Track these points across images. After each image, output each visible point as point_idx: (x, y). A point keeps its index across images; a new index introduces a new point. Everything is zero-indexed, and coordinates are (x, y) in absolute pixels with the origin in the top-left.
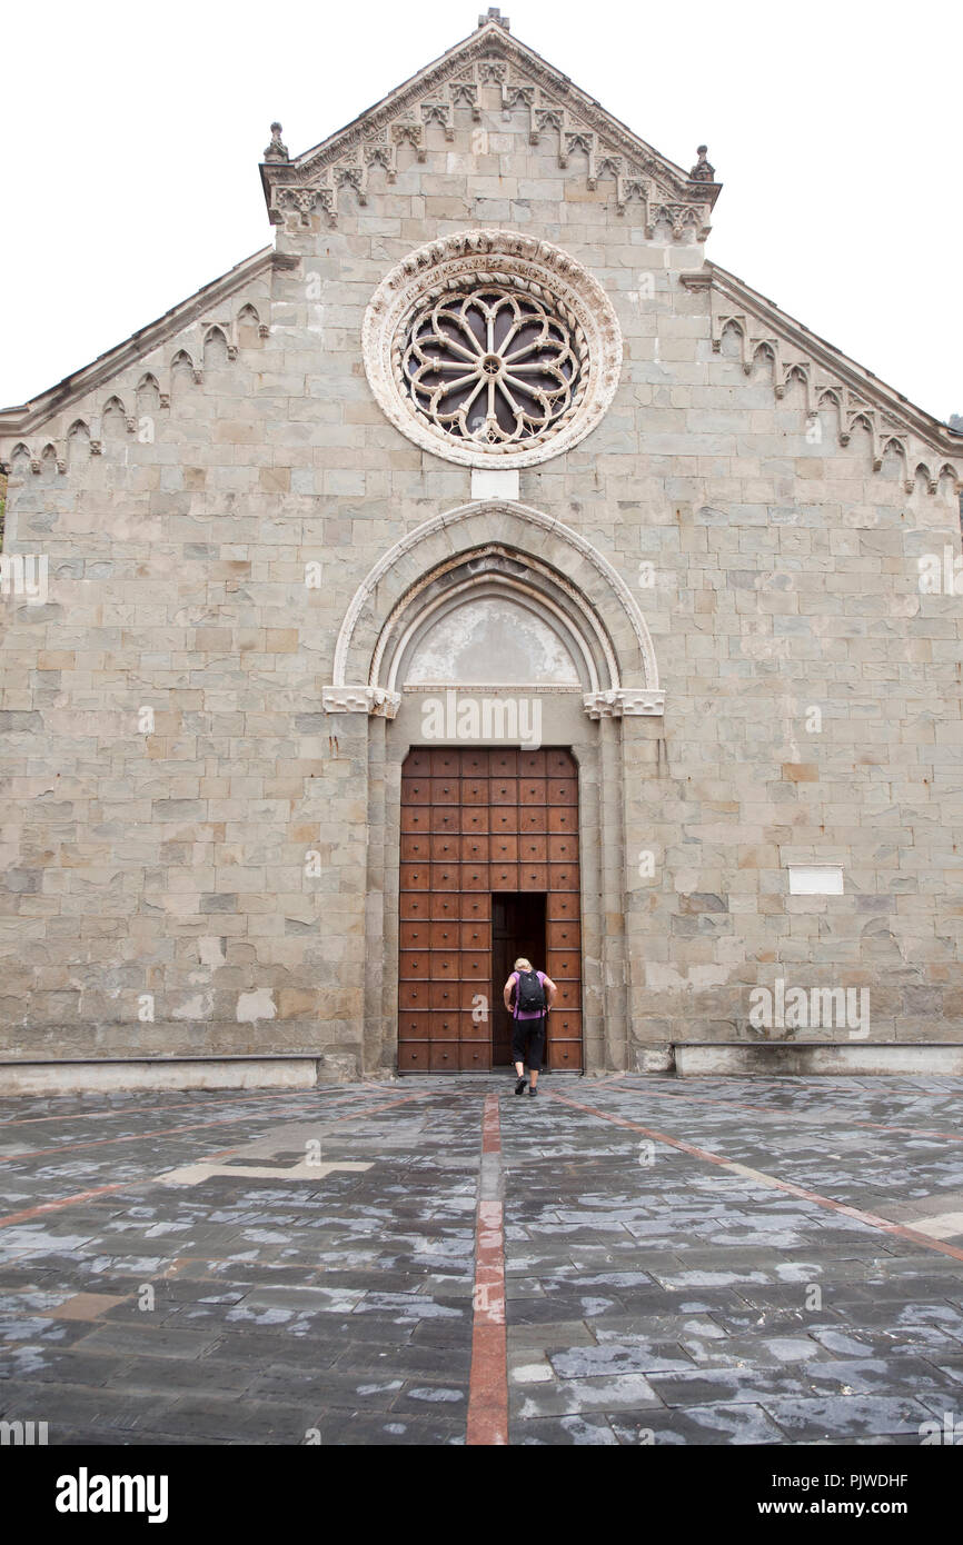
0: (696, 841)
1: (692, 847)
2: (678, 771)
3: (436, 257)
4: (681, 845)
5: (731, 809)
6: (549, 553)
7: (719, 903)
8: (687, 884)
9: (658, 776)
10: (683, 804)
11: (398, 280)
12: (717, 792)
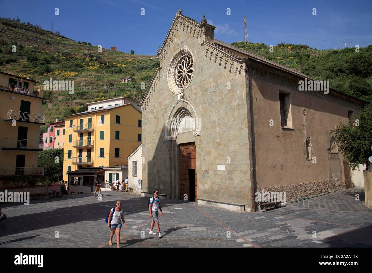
0: (204, 160)
1: (204, 161)
2: (202, 146)
3: (175, 58)
4: (203, 161)
5: (209, 153)
6: (187, 107)
7: (207, 172)
8: (204, 168)
9: (200, 147)
10: (203, 153)
11: (171, 64)
12: (207, 150)
